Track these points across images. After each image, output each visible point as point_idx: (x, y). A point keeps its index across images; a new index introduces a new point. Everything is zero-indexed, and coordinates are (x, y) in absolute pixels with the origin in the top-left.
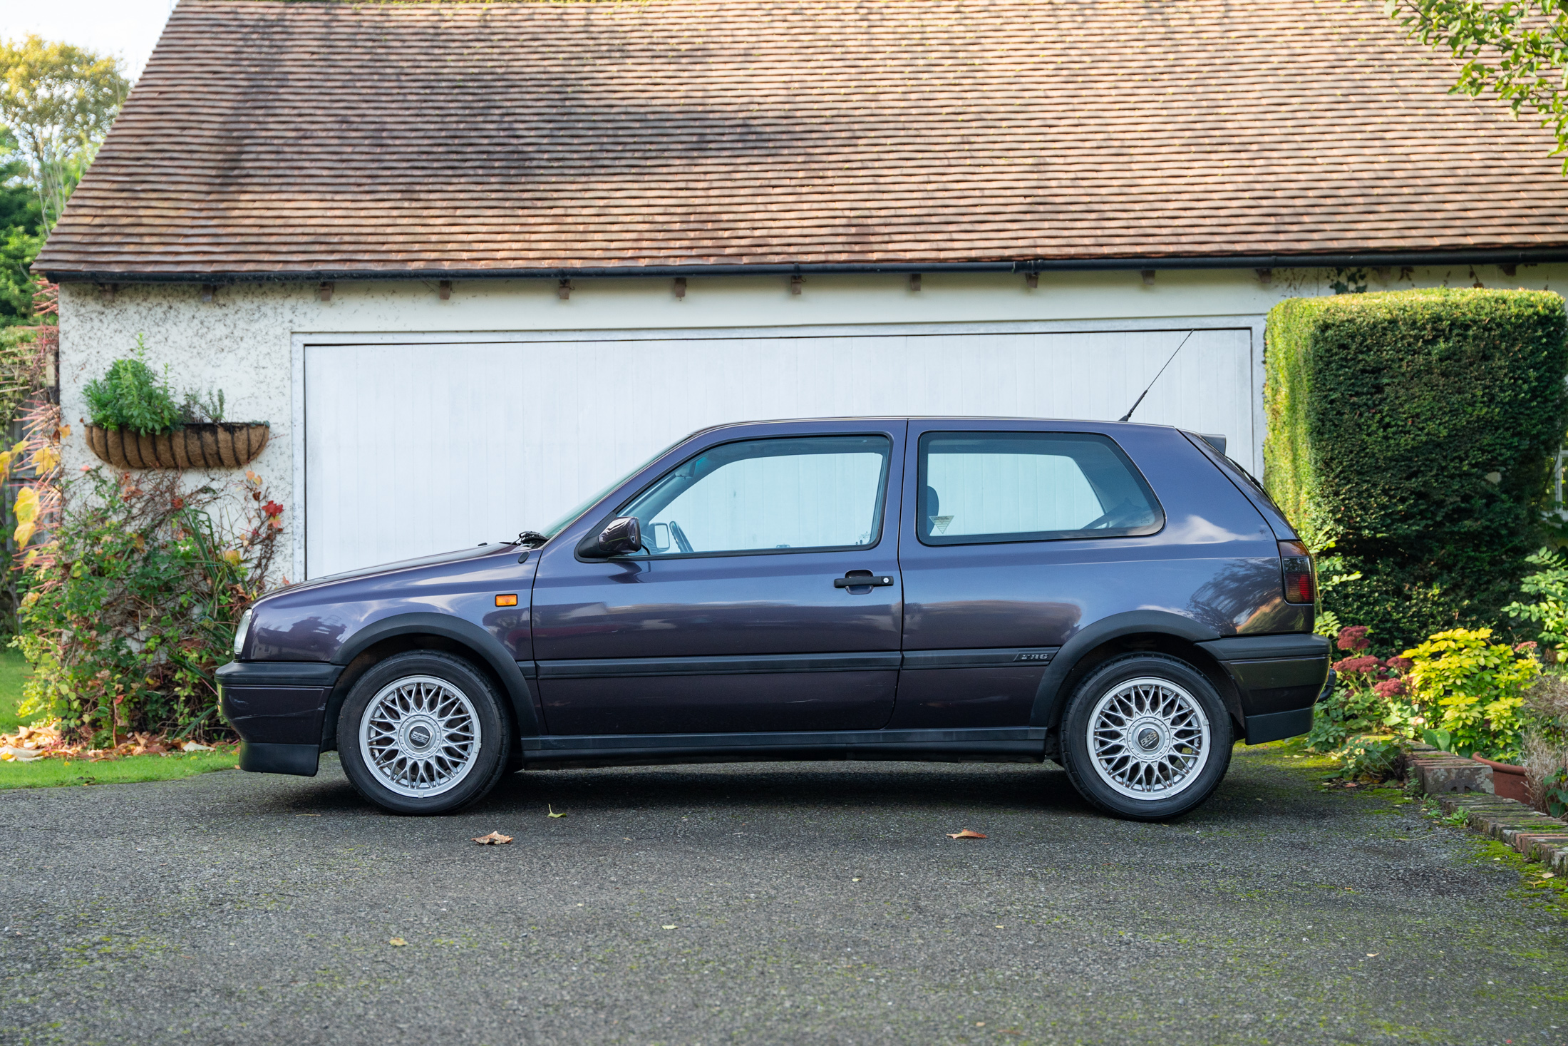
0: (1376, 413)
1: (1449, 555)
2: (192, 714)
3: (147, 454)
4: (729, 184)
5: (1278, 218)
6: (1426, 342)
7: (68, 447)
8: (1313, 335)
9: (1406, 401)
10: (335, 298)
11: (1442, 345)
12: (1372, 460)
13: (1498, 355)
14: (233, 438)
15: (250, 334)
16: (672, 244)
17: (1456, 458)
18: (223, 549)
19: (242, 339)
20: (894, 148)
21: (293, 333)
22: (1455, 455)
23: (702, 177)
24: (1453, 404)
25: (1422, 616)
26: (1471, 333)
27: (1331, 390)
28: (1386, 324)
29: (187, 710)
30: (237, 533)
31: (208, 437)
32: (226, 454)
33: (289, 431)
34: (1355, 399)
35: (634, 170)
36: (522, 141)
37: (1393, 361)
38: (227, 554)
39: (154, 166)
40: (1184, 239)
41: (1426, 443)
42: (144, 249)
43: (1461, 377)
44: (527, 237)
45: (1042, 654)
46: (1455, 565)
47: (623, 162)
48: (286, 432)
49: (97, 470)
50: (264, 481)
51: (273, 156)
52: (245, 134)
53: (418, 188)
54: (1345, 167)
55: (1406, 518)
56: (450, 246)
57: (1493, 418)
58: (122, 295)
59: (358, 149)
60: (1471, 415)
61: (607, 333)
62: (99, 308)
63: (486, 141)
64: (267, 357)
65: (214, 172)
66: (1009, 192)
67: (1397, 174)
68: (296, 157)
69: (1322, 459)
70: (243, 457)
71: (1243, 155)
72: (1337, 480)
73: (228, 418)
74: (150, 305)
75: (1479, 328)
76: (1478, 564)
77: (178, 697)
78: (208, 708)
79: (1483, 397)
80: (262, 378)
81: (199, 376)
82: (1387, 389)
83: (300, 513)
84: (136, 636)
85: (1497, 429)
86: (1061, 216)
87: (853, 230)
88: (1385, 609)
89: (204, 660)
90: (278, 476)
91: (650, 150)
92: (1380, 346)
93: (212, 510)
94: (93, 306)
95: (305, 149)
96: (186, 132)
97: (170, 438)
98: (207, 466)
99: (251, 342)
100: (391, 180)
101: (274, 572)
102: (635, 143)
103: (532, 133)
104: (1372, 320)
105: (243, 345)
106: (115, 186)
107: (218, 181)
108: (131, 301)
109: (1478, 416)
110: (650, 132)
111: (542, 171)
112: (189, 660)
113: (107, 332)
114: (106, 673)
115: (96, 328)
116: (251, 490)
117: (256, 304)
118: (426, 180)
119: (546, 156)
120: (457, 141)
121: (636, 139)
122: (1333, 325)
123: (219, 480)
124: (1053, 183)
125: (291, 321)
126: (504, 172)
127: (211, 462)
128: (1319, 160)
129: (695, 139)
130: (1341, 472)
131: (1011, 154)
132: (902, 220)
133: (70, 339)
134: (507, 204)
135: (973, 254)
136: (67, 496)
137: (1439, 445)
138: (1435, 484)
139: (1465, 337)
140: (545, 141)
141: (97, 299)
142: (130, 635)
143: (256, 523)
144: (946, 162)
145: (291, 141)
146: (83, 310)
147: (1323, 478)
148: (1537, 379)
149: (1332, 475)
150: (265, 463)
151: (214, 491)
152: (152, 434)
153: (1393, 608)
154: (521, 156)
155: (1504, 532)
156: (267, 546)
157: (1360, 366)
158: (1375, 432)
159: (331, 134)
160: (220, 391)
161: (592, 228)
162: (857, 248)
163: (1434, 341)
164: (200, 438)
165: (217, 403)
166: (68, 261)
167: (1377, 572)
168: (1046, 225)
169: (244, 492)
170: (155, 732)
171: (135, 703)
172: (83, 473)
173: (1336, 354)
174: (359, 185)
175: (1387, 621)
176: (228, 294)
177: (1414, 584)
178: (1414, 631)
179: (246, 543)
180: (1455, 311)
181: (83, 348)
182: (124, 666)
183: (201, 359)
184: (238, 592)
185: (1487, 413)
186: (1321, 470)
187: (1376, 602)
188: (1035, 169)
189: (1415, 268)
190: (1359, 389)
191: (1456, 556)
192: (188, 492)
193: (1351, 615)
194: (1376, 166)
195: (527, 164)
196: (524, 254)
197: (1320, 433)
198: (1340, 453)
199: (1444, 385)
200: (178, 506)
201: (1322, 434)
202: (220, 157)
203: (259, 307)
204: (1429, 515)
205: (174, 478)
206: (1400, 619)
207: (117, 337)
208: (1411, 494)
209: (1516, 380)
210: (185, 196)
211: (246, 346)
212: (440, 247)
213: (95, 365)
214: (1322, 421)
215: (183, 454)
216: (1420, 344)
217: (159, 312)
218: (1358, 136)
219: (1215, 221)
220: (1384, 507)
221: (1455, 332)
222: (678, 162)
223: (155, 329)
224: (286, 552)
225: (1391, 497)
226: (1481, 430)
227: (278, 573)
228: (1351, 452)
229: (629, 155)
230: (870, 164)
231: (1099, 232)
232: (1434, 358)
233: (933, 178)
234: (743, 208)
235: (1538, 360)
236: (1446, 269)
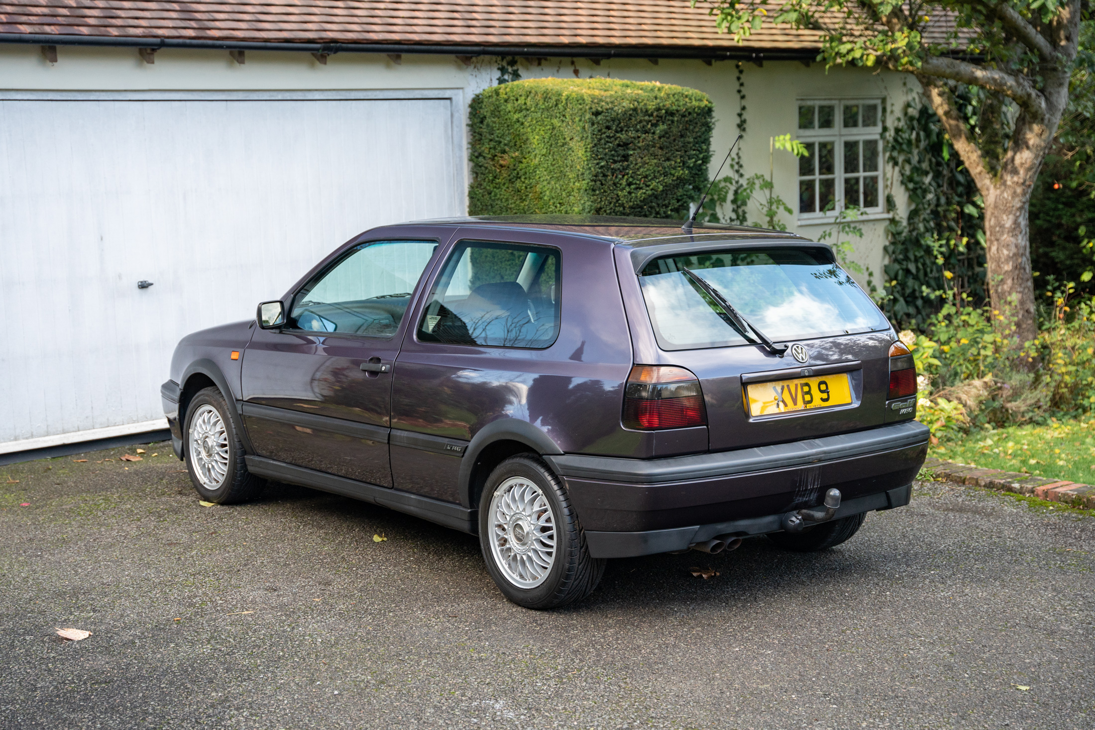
0: (624, 175)
5: (459, 14)
6: (653, 125)
8: (591, 119)
9: (641, 166)
11: (661, 127)
13: (688, 134)
24: (665, 168)
26: (675, 119)
27: (599, 159)
28: (631, 112)
34: (614, 165)
37: (634, 138)
41: (651, 195)
43: (669, 150)
57: (682, 177)
60: (674, 176)
75: (679, 115)
79: (680, 163)
82: (631, 159)
92: (628, 127)
109: (677, 176)
137: (657, 196)
139: (672, 122)
157: (617, 142)
158: (624, 189)
163: (657, 124)
173: (605, 133)
180: (667, 102)
185: (681, 174)
190: (616, 159)
197: (593, 190)
198: (604, 204)
199: (661, 155)
214: (595, 181)
221: (668, 118)
231: (357, 20)
232: (656, 137)
236: (558, 59)
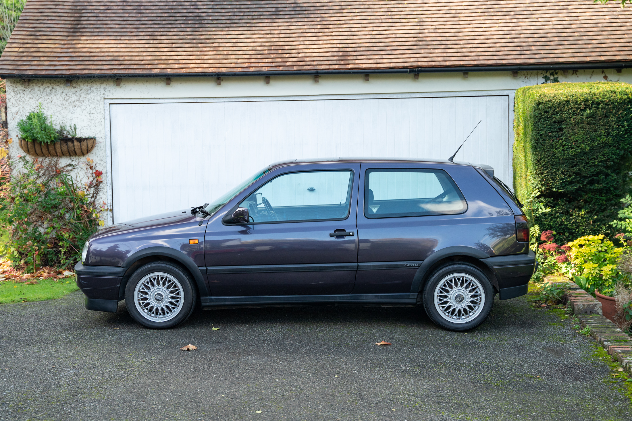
0: (559, 140)
1: (589, 198)
2: (67, 259)
3: (45, 151)
4: (288, 31)
5: (521, 47)
6: (581, 110)
7: (12, 148)
8: (534, 107)
9: (572, 135)
10: (122, 84)
11: (588, 111)
12: (557, 160)
13: (611, 116)
14: (80, 144)
15: (87, 100)
16: (264, 60)
17: (592, 158)
18: (78, 190)
19: (83, 101)
20: (358, 14)
21: (104, 99)
22: (592, 157)
23: (277, 28)
24: (592, 136)
25: (577, 223)
26: (600, 106)
27: (541, 130)
28: (565, 102)
29: (65, 257)
30: (84, 183)
31: (70, 144)
32: (78, 150)
33: (104, 140)
34: (551, 134)
35: (248, 25)
36: (201, 11)
37: (567, 118)
38: (79, 192)
39: (44, 23)
40: (481, 58)
41: (580, 153)
42: (41, 63)
43: (596, 125)
44: (203, 57)
45: (416, 263)
46: (591, 201)
47: (244, 21)
48: (103, 141)
49: (24, 157)
50: (94, 161)
51: (94, 19)
52: (82, 8)
53: (156, 34)
54: (550, 23)
55: (571, 183)
56: (170, 62)
57: (608, 142)
58: (32, 83)
59: (131, 15)
60: (599, 141)
61: (237, 98)
62: (23, 88)
63: (185, 11)
64: (94, 109)
65: (70, 26)
66: (407, 35)
67: (573, 26)
68: (104, 19)
69: (536, 159)
70: (85, 152)
71: (507, 17)
72: (543, 168)
73: (78, 136)
74: (44, 87)
75: (604, 104)
76: (601, 201)
77: (60, 251)
78: (73, 256)
79: (604, 133)
80: (92, 118)
81: (66, 117)
82: (564, 130)
83: (109, 174)
84: (42, 226)
85: (610, 146)
86: (429, 47)
87: (341, 54)
88: (562, 220)
89: (71, 237)
90: (100, 159)
91: (255, 15)
92: (562, 112)
93: (72, 174)
94: (20, 87)
95: (108, 15)
96: (57, 7)
97: (54, 145)
98: (70, 155)
99: (87, 103)
100: (145, 30)
101: (99, 199)
102: (248, 12)
103: (205, 7)
104: (559, 101)
105: (84, 104)
106: (28, 33)
107: (72, 30)
108: (36, 86)
109: (602, 141)
110: (255, 6)
111: (209, 25)
112: (65, 237)
113: (27, 99)
114: (30, 242)
115: (22, 97)
116: (89, 165)
117: (89, 87)
118: (160, 30)
119: (210, 18)
120: (173, 11)
121: (249, 10)
122: (542, 103)
123: (75, 161)
124: (426, 31)
125: (104, 94)
126: (193, 26)
127: (72, 154)
128: (540, 20)
129: (274, 9)
130: (544, 165)
131: (409, 17)
132: (361, 49)
133: (11, 102)
134: (194, 41)
135: (392, 65)
136: (12, 168)
137: (586, 153)
138: (583, 170)
139: (598, 108)
140: (210, 11)
141: (22, 84)
142: (40, 225)
143: (91, 179)
144: (380, 21)
145: (102, 11)
146: (16, 89)
147: (537, 167)
148: (628, 126)
149: (540, 166)
150: (94, 154)
151: (73, 165)
152: (47, 145)
153: (565, 219)
154: (200, 18)
155: (612, 189)
156: (96, 188)
157: (553, 120)
158: (559, 148)
159: (119, 7)
160: (75, 125)
161: (230, 53)
162: (342, 62)
163: (584, 110)
164: (67, 144)
165: (74, 130)
166: (9, 69)
167: (558, 205)
168: (423, 51)
169: (86, 166)
170: (52, 266)
171: (43, 254)
172: (19, 158)
173: (543, 115)
174: (132, 32)
175: (562, 225)
176: (77, 82)
177: (574, 209)
178: (573, 229)
179: (87, 187)
180: (594, 97)
181: (17, 105)
182: (38, 239)
183: (66, 110)
184: (84, 208)
185: (606, 140)
186: (536, 164)
187: (558, 217)
188: (418, 24)
189: (579, 70)
190: (553, 130)
191: (592, 198)
192: (63, 166)
193: (547, 223)
194: (564, 22)
195: (203, 22)
196: (201, 65)
197: (536, 148)
198: (544, 156)
199: (588, 128)
200: (58, 173)
201: (537, 149)
202: (72, 19)
203: (90, 88)
204: (581, 182)
205: (56, 161)
206: (568, 224)
207: (31, 101)
208: (573, 174)
209: (619, 126)
210: (58, 38)
211: (85, 104)
212: (166, 62)
213: (22, 113)
214: (537, 143)
215: (60, 151)
216: (579, 111)
217: (48, 90)
218: (557, 8)
219: (494, 49)
220: (562, 179)
221: (594, 106)
222: (266, 21)
223: (47, 97)
224: (104, 191)
225: (565, 175)
226: (603, 147)
227: (101, 200)
228: (549, 156)
229: (246, 17)
230: (348, 22)
231: (445, 55)
232: (585, 117)
233: (375, 29)
234: (294, 43)
235: (628, 118)
236: (592, 70)
